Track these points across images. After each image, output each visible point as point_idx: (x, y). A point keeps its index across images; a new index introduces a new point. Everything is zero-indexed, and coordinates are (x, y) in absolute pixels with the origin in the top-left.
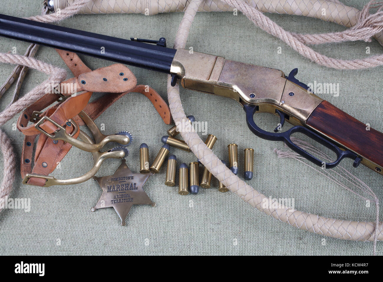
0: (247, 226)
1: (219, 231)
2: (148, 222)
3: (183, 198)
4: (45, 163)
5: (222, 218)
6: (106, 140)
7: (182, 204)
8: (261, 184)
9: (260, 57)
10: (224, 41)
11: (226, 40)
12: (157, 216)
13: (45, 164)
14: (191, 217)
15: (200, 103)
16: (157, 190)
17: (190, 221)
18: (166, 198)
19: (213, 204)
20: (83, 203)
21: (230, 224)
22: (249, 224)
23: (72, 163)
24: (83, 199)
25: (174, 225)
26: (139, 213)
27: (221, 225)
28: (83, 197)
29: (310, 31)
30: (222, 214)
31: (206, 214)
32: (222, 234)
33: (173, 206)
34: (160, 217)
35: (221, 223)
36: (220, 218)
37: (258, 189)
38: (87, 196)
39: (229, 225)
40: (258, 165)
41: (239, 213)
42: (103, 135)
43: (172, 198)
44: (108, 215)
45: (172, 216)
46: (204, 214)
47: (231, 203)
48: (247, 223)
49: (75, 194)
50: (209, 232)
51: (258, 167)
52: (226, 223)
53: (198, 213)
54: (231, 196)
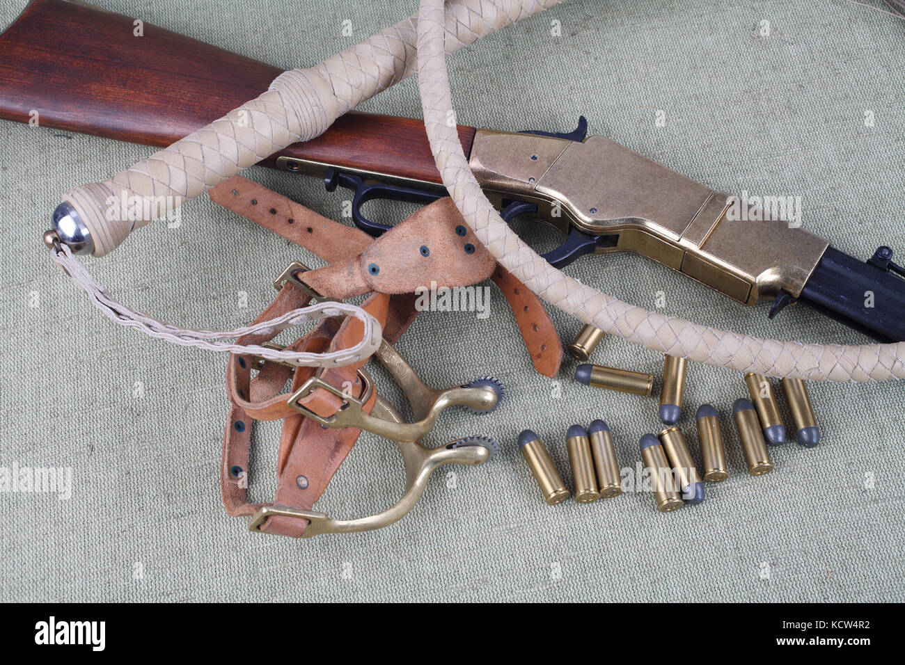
0: (841, 555)
1: (781, 582)
2: (606, 594)
3: (670, 518)
4: (303, 478)
5: (776, 548)
6: (442, 402)
7: (671, 533)
8: (840, 448)
9: (739, 144)
10: (641, 119)
11: (645, 116)
12: (623, 575)
13: (304, 482)
14: (704, 560)
15: (633, 279)
16: (601, 512)
17: (704, 572)
18: (628, 526)
19: (743, 518)
20: (432, 580)
21: (801, 559)
22: (845, 551)
23: (370, 485)
24: (428, 569)
25: (671, 589)
26: (578, 577)
27: (779, 566)
28: (427, 565)
29: (832, 62)
30: (773, 539)
31: (735, 547)
32: (790, 587)
33: (653, 543)
34: (632, 576)
35: (779, 560)
36: (772, 549)
37: (837, 461)
38: (434, 560)
39: (800, 562)
40: (818, 403)
41: (812, 529)
42: (433, 390)
43: (643, 525)
44: (503, 595)
45: (657, 567)
46: (732, 547)
47: (785, 507)
48: (839, 550)
49: (404, 561)
50: (757, 590)
51: (819, 408)
52: (790, 558)
53: (716, 547)
54: (779, 490)
